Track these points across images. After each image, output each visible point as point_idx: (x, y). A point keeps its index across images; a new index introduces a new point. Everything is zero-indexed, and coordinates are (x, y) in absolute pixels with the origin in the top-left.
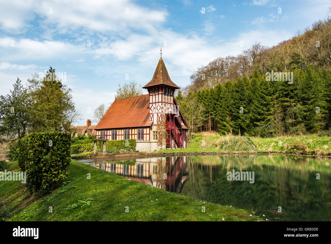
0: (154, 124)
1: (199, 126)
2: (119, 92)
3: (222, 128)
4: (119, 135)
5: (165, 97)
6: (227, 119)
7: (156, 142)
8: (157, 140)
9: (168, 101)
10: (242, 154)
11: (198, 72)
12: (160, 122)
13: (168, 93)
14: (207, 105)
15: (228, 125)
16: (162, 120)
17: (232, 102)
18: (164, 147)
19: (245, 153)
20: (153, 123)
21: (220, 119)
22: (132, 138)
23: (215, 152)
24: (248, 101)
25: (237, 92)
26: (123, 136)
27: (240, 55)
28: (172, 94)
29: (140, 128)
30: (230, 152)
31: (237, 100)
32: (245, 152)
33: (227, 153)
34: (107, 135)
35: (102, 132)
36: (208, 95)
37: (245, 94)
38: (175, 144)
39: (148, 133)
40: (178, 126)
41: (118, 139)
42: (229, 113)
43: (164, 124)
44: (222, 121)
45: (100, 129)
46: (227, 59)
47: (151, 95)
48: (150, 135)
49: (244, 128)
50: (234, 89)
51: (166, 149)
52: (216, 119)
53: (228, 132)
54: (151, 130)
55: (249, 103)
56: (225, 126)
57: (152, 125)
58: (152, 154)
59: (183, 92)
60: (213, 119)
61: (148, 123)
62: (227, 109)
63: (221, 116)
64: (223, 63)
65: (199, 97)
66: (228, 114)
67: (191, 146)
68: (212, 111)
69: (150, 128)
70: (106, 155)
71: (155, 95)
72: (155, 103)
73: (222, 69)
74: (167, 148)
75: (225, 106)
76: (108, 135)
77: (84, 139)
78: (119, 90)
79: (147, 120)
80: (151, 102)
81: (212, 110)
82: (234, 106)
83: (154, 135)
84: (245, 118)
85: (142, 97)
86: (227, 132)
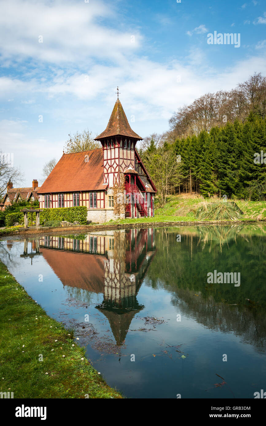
0: (110, 186)
1: (177, 185)
2: (69, 144)
3: (205, 188)
4: (67, 201)
5: (123, 152)
6: (211, 177)
7: (112, 210)
8: (113, 207)
9: (127, 156)
10: (221, 223)
11: (179, 114)
12: (117, 184)
13: (128, 146)
14: (187, 159)
15: (212, 185)
16: (119, 181)
17: (218, 154)
18: (122, 216)
19: (225, 223)
20: (108, 185)
21: (202, 177)
22: (82, 205)
23: (187, 222)
24: (238, 154)
25: (225, 141)
26: (71, 202)
27: (234, 90)
28: (132, 147)
29: (92, 192)
30: (206, 222)
31: (224, 152)
32: (225, 220)
33: (202, 223)
34: (52, 201)
35: (46, 196)
36: (188, 145)
37: (235, 143)
38: (138, 212)
39: (102, 198)
40: (142, 189)
41: (65, 206)
42: (214, 169)
43: (122, 186)
44: (206, 180)
45: (44, 193)
46: (217, 95)
47: (105, 149)
48: (106, 202)
49: (231, 189)
50: (221, 137)
51: (125, 218)
52: (198, 176)
53: (213, 194)
54: (106, 194)
55: (239, 156)
56: (208, 186)
57: (107, 189)
58: (102, 226)
59: (160, 141)
60: (194, 177)
61: (102, 186)
62: (212, 164)
63: (204, 173)
64: (213, 101)
65: (177, 148)
66: (212, 171)
67: (164, 212)
68: (193, 167)
69: (104, 192)
70: (40, 229)
71: (111, 149)
72: (111, 159)
73: (212, 108)
74: (127, 218)
75: (209, 160)
76: (54, 201)
77: (26, 206)
78: (69, 142)
79: (101, 182)
80: (105, 158)
81: (193, 165)
82: (220, 160)
83: (110, 201)
84: (233, 176)
85: (96, 151)
86: (211, 193)
